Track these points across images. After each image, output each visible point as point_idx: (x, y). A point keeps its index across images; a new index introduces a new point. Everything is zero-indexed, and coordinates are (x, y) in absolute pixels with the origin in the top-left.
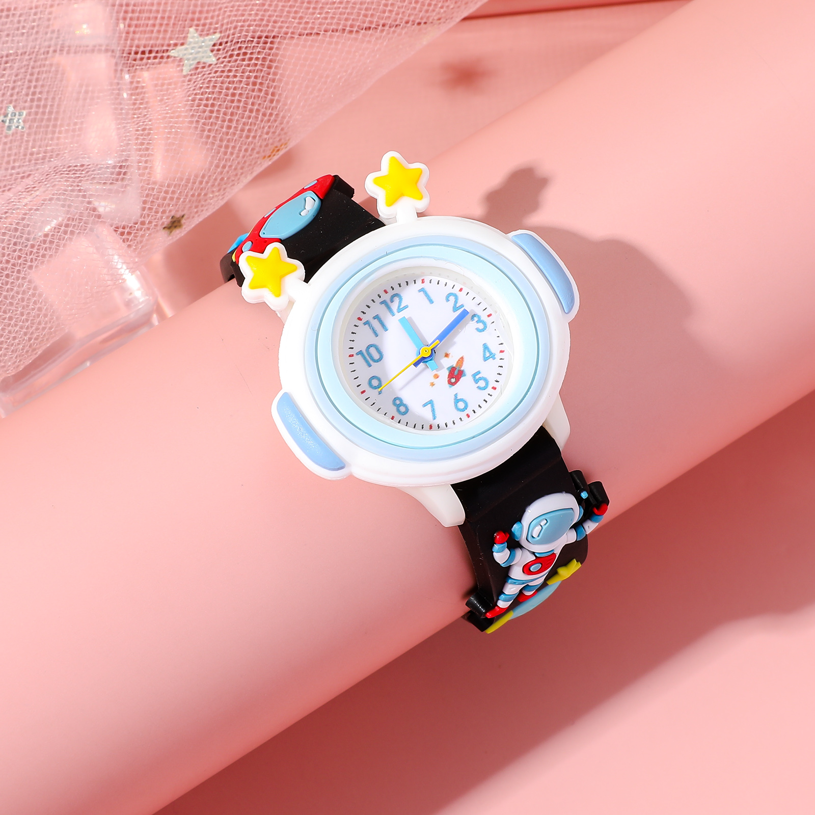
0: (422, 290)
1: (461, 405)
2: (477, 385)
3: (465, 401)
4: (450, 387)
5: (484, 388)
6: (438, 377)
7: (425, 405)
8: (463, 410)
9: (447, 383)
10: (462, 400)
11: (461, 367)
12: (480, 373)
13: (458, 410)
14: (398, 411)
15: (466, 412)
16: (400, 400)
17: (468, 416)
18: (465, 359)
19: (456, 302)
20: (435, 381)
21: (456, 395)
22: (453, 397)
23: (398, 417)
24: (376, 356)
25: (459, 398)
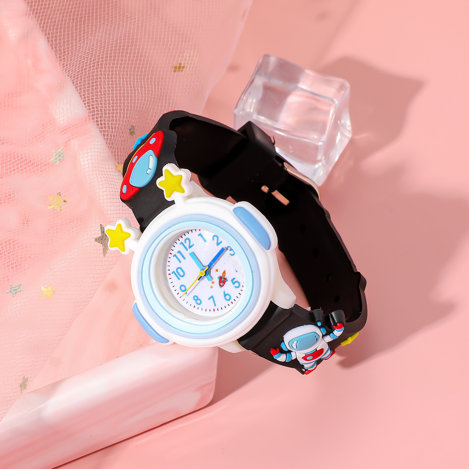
0: (200, 235)
1: (228, 297)
2: (234, 286)
3: (229, 295)
4: (221, 288)
5: (238, 287)
6: (214, 283)
7: (209, 299)
8: (229, 300)
9: (219, 286)
10: (228, 294)
11: (225, 276)
12: (235, 279)
13: (227, 300)
14: (197, 303)
15: (231, 301)
16: (197, 297)
17: (232, 303)
18: (226, 272)
19: (218, 240)
20: (213, 285)
21: (224, 292)
22: (223, 293)
23: (197, 306)
24: (182, 274)
25: (226, 293)
